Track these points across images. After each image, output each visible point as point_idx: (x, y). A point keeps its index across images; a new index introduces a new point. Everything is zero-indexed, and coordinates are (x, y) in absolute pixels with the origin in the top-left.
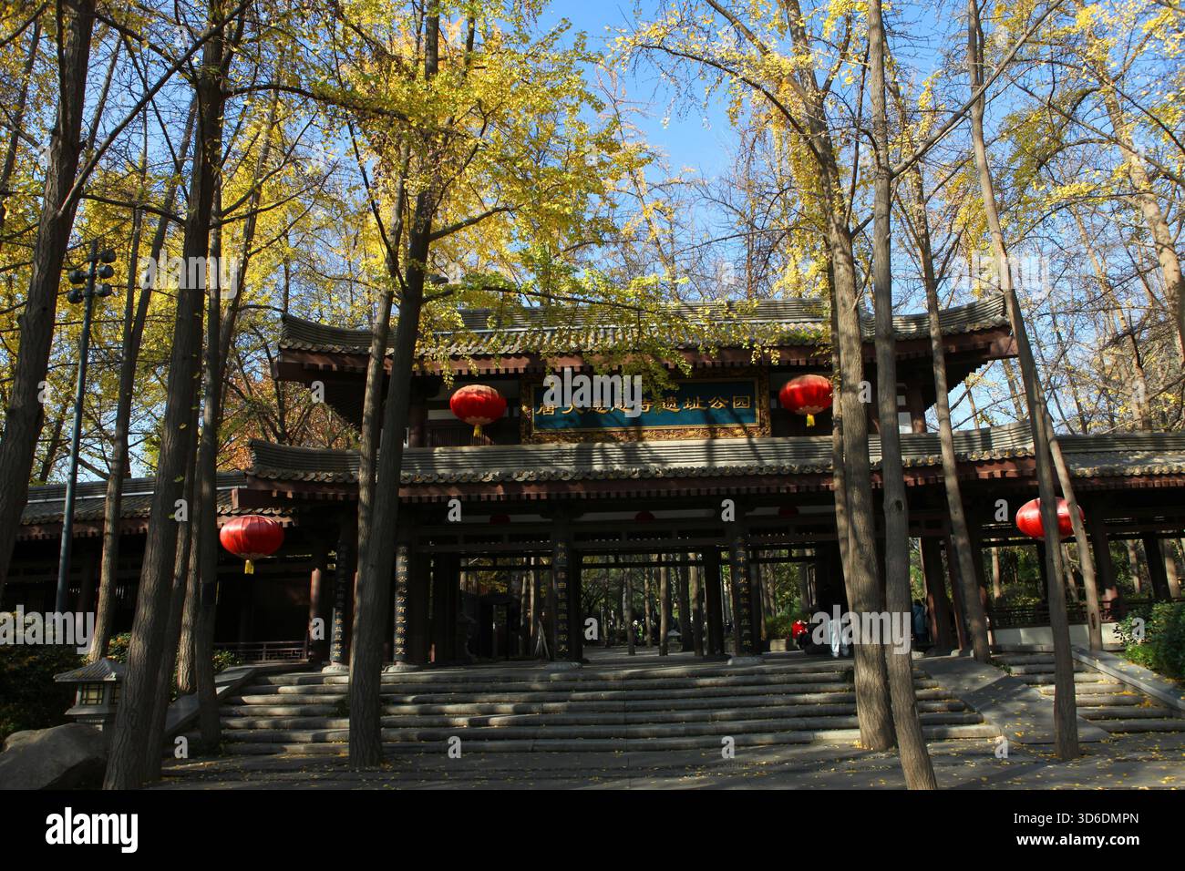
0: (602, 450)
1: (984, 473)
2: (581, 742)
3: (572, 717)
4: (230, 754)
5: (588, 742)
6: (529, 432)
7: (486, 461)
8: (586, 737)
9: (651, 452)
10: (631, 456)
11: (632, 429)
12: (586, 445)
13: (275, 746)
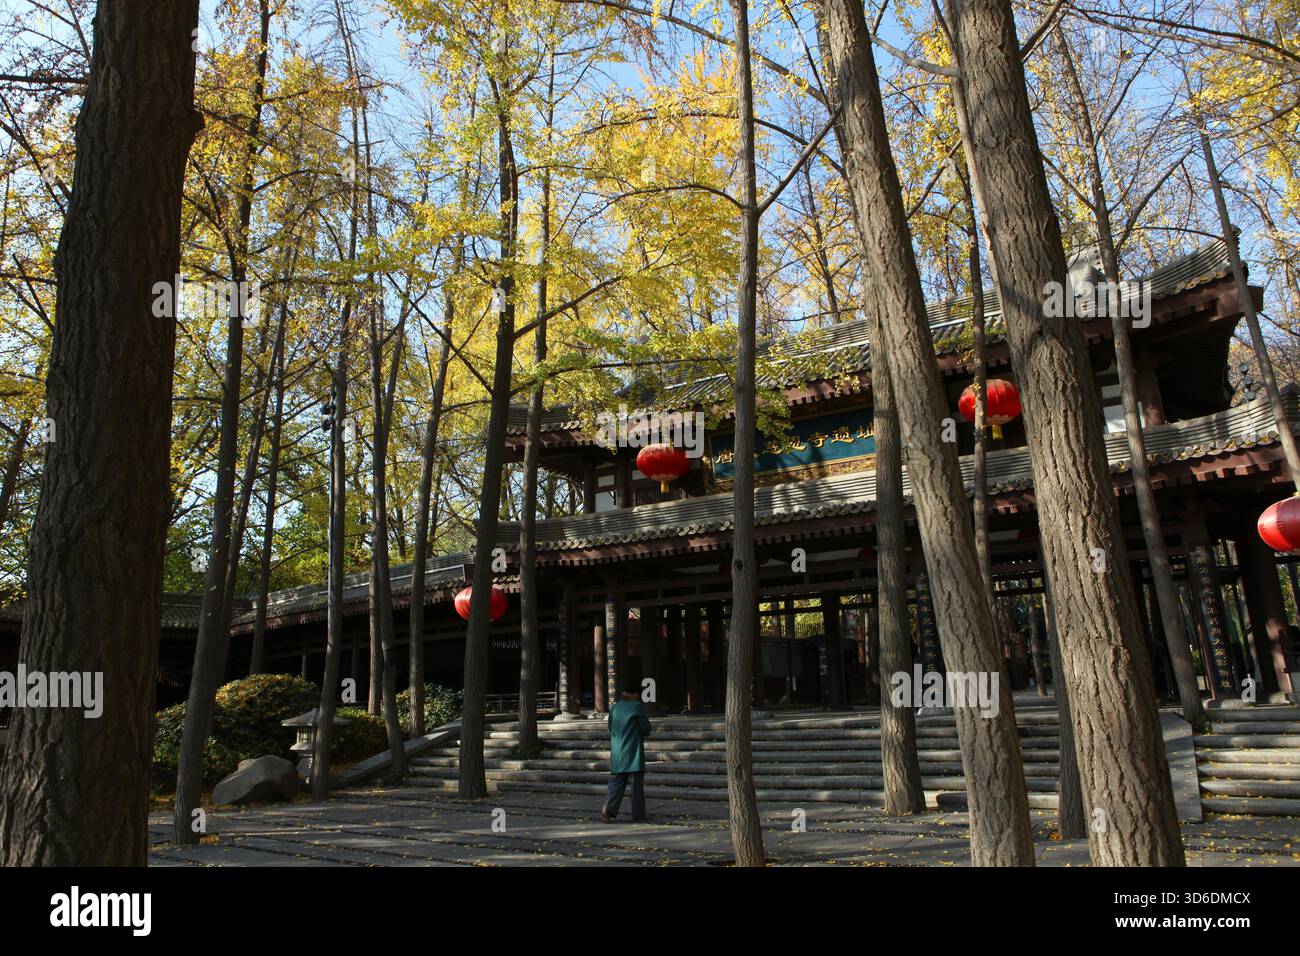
0: (784, 492)
1: (1200, 474)
2: (663, 789)
3: (693, 765)
4: (408, 785)
5: (670, 790)
6: (712, 482)
7: (685, 514)
8: (668, 785)
9: (829, 488)
10: (811, 493)
11: (813, 465)
12: (766, 489)
13: (437, 781)
